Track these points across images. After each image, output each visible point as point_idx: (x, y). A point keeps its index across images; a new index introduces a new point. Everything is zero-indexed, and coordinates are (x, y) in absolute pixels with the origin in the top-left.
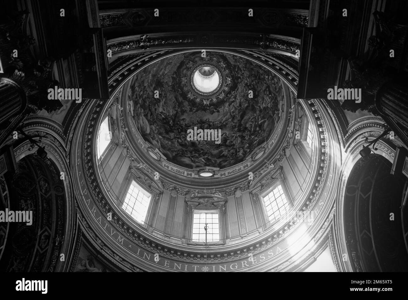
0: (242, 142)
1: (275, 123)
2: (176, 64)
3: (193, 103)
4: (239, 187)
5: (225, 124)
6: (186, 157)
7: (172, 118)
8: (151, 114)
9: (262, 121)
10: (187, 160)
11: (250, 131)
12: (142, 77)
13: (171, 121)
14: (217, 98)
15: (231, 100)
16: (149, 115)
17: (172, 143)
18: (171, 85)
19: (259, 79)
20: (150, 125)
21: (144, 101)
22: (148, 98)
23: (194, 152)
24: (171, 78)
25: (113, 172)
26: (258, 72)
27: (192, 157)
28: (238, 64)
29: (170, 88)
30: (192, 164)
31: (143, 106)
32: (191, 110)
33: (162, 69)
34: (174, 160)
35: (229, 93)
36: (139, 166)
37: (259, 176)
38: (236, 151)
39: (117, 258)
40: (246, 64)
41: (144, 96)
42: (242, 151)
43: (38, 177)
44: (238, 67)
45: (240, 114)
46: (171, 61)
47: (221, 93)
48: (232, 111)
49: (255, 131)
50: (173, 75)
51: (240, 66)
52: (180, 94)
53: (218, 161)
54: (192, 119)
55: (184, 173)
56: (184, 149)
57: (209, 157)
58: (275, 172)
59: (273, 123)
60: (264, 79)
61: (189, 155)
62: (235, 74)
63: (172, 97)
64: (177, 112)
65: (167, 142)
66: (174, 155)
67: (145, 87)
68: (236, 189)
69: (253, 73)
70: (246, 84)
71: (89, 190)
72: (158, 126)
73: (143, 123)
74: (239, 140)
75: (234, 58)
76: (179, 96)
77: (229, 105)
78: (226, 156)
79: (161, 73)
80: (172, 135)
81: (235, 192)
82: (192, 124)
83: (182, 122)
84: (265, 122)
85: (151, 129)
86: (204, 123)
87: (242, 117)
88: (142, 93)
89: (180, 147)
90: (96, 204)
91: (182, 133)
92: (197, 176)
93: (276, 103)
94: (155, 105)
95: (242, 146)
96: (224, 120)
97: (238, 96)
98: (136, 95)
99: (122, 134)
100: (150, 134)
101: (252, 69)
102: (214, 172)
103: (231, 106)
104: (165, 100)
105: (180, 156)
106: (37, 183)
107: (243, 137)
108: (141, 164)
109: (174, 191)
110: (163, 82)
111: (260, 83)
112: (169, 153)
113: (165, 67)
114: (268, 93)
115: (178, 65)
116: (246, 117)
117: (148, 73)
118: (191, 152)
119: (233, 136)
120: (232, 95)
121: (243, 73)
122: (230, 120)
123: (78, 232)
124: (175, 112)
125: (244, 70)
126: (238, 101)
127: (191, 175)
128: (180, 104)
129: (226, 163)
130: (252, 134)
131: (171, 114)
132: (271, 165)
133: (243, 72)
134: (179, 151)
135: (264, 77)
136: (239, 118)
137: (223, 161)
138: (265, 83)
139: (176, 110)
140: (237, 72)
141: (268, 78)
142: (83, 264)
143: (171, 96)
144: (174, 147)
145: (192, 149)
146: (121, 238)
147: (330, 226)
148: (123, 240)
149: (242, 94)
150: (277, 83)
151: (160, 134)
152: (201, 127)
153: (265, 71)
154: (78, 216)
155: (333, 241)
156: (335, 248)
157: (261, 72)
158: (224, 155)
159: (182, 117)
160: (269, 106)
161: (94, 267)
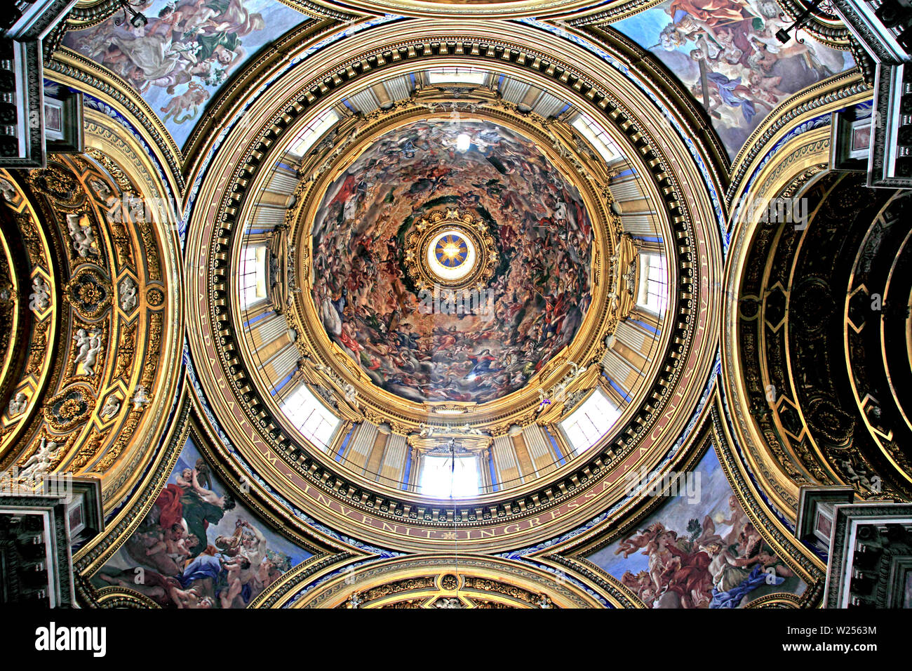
0: (519, 362)
1: (582, 315)
2: (396, 222)
4: (517, 422)
5: (485, 334)
6: (409, 386)
7: (384, 320)
8: (346, 305)
9: (558, 318)
10: (411, 392)
11: (535, 341)
12: (333, 230)
13: (383, 325)
15: (497, 292)
16: (342, 304)
17: (384, 360)
18: (385, 259)
19: (550, 244)
20: (344, 322)
21: (334, 275)
22: (341, 273)
23: (425, 381)
24: (386, 248)
26: (547, 232)
27: (422, 388)
28: (510, 223)
29: (383, 266)
30: (422, 397)
31: (331, 285)
33: (370, 226)
34: (387, 386)
35: (494, 279)
36: (318, 366)
38: (509, 377)
39: (260, 483)
40: (525, 220)
41: (335, 268)
42: (520, 375)
43: (118, 274)
44: (511, 228)
45: (515, 315)
46: (387, 214)
47: (479, 280)
48: (500, 311)
49: (543, 339)
50: (391, 241)
51: (514, 227)
52: (401, 279)
53: (474, 395)
54: (424, 326)
56: (406, 374)
57: (456, 390)
58: (590, 379)
59: (579, 315)
60: (558, 243)
61: (416, 385)
62: (505, 243)
63: (386, 283)
64: (395, 312)
65: (373, 358)
66: (386, 380)
67: (338, 251)
68: (512, 424)
69: (538, 236)
70: (526, 260)
71: (215, 341)
72: (357, 327)
73: (330, 313)
74: (514, 358)
75: (502, 213)
76: (399, 283)
77: (495, 302)
78: (489, 387)
79: (368, 234)
80: (383, 348)
81: (509, 430)
82: (422, 334)
83: (403, 329)
84: (561, 320)
85: (344, 329)
86: (445, 333)
87: (519, 319)
88: (330, 260)
89: (399, 371)
90: (226, 374)
91: (404, 348)
93: (583, 280)
94: (353, 290)
95: (521, 367)
96: (484, 327)
97: (510, 284)
98: (321, 259)
100: (341, 336)
101: (536, 229)
102: (465, 408)
103: (498, 303)
104: (374, 286)
105: (398, 383)
106: (116, 288)
107: (521, 354)
108: (321, 365)
109: (385, 427)
110: (371, 252)
111: (551, 252)
112: (376, 375)
113: (377, 223)
114: (566, 267)
115: (401, 223)
116: (526, 320)
117: (345, 226)
118: (420, 381)
119: (503, 354)
120: (499, 284)
121: (520, 240)
122: (496, 328)
124: (391, 311)
125: (521, 234)
126: (510, 293)
128: (401, 298)
129: (488, 397)
130: (539, 346)
131: (384, 313)
133: (519, 237)
134: (395, 375)
135: (559, 238)
136: (513, 322)
137: (482, 394)
138: (561, 250)
139: (392, 307)
140: (508, 239)
141: (567, 237)
142: (186, 475)
143: (385, 281)
144: (388, 368)
145: (421, 375)
146: (272, 456)
147: (713, 400)
148: (275, 460)
149: (519, 279)
150: (584, 240)
151: (361, 342)
152: (439, 340)
153: (560, 227)
154: (187, 372)
155: (721, 426)
156: (726, 440)
157: (552, 229)
158: (484, 386)
159: (404, 322)
160: (570, 290)
161: (210, 488)
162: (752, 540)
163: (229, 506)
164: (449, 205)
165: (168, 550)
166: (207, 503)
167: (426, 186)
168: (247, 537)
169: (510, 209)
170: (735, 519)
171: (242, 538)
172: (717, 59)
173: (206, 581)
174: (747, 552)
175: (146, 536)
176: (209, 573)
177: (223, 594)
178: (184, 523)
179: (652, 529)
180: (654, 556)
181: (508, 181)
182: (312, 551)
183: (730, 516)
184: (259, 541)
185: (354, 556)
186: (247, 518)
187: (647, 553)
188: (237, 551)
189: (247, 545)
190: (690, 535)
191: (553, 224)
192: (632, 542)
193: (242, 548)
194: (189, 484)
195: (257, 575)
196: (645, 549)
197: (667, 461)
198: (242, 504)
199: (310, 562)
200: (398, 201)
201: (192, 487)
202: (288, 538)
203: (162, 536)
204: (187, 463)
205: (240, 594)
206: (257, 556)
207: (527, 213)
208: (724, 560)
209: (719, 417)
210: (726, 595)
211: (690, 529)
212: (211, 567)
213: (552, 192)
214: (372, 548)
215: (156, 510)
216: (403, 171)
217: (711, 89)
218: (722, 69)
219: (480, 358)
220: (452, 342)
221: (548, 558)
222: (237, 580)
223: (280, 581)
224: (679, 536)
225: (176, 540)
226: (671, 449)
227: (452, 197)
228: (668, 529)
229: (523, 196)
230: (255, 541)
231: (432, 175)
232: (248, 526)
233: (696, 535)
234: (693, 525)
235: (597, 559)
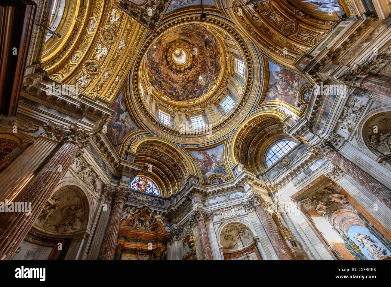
0: (183, 94)
3: (168, 63)
5: (178, 82)
6: (156, 85)
8: (150, 55)
10: (156, 87)
11: (189, 91)
13: (155, 65)
14: (180, 68)
15: (185, 73)
17: (152, 75)
18: (164, 47)
19: (204, 71)
24: (166, 44)
26: (206, 68)
27: (159, 87)
28: (199, 59)
29: (163, 49)
30: (158, 90)
32: (165, 66)
35: (186, 69)
37: (192, 110)
38: (179, 96)
42: (182, 97)
45: (187, 81)
46: (172, 36)
47: (183, 67)
48: (184, 78)
49: (191, 92)
50: (168, 43)
51: (199, 61)
56: (156, 82)
58: (200, 111)
59: (202, 93)
60: (207, 73)
62: (194, 63)
65: (150, 73)
66: (152, 81)
68: (179, 110)
69: (203, 67)
70: (196, 70)
72: (150, 62)
74: (182, 92)
75: (198, 55)
76: (164, 55)
77: (183, 75)
78: (174, 96)
80: (153, 71)
83: (159, 68)
84: (197, 90)
85: (147, 61)
86: (169, 75)
87: (187, 83)
89: (155, 80)
91: (158, 74)
92: (160, 96)
93: (208, 86)
96: (178, 80)
97: (190, 73)
101: (204, 65)
102: (168, 99)
104: (158, 53)
105: (154, 83)
106: (119, 41)
107: (184, 92)
110: (162, 43)
112: (150, 78)
113: (168, 36)
115: (173, 40)
116: (189, 84)
118: (159, 85)
119: (180, 89)
120: (187, 71)
121: (198, 65)
122: (181, 82)
123: (125, 83)
124: (159, 62)
126: (188, 76)
128: (162, 60)
129: (174, 98)
130: (189, 93)
131: (157, 61)
132: (199, 107)
136: (185, 83)
140: (196, 62)
141: (210, 73)
142: (119, 100)
143: (161, 53)
144: (153, 78)
145: (159, 83)
147: (228, 137)
149: (192, 73)
150: (213, 77)
151: (149, 67)
152: (166, 77)
153: (210, 70)
154: (129, 74)
155: (227, 142)
156: (226, 145)
157: (207, 68)
158: (173, 95)
159: (160, 67)
160: (203, 85)
161: (123, 105)
162: (222, 163)
163: (125, 111)
164: (187, 44)
166: (121, 109)
167: (185, 35)
169: (201, 56)
170: (221, 159)
171: (126, 120)
172: (279, 84)
173: (118, 128)
174: (220, 165)
177: (121, 132)
178: (116, 113)
179: (205, 152)
180: (203, 157)
181: (205, 50)
182: (139, 128)
183: (220, 157)
184: (129, 121)
185: (147, 132)
186: (128, 115)
188: (125, 123)
189: (127, 122)
191: (208, 67)
192: (200, 152)
195: (127, 129)
196: (202, 155)
198: (128, 111)
199: (138, 130)
200: (176, 34)
201: (119, 104)
206: (128, 125)
207: (204, 60)
208: (216, 164)
210: (214, 170)
211: (212, 156)
212: (119, 125)
213: (214, 61)
214: (151, 131)
216: (183, 28)
219: (174, 87)
220: (169, 79)
222: (124, 130)
223: (132, 132)
224: (209, 156)
226: (216, 140)
227: (190, 43)
228: (208, 153)
229: (206, 56)
231: (189, 34)
232: (128, 117)
234: (213, 155)
235: (193, 152)
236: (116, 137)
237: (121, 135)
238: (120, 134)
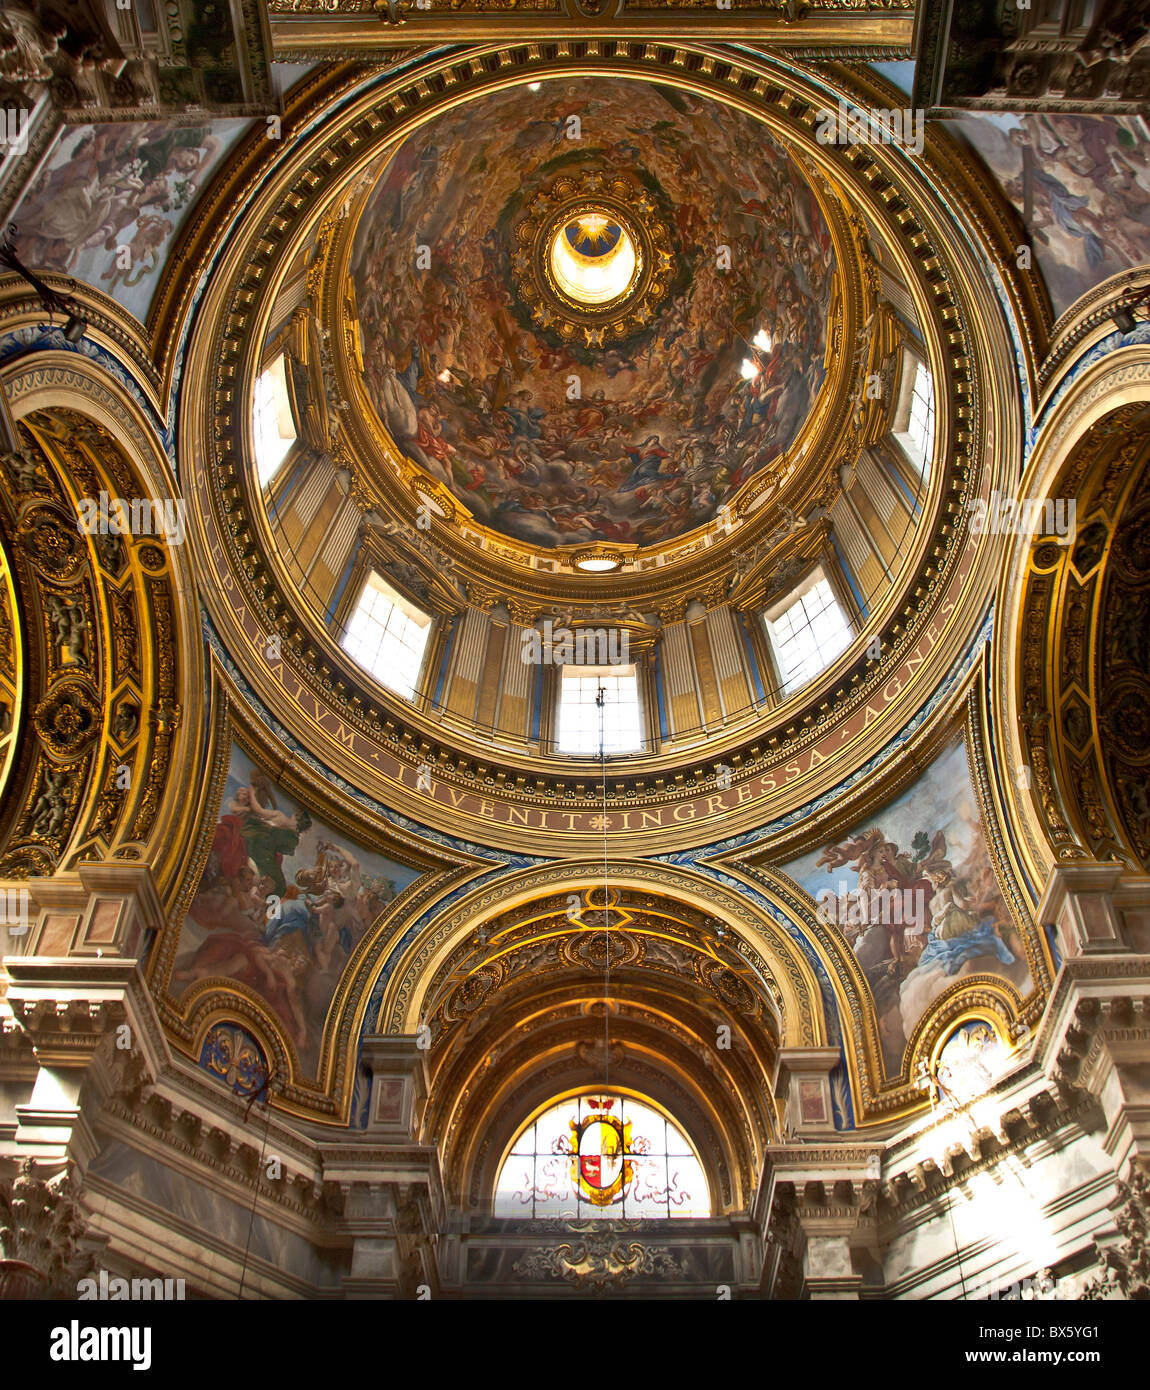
0: (707, 464)
1: (809, 395)
2: (493, 205)
3: (550, 341)
4: (699, 595)
5: (652, 406)
6: (532, 512)
7: (486, 389)
8: (421, 374)
9: (770, 392)
10: (535, 524)
11: (733, 427)
12: (385, 244)
13: (484, 399)
14: (628, 323)
15: (672, 328)
16: (413, 375)
17: (490, 468)
18: (479, 275)
19: (762, 250)
20: (419, 408)
21: (396, 325)
22: (406, 317)
23: (556, 500)
24: (479, 254)
25: (309, 539)
26: (759, 227)
27: (553, 513)
28: (695, 201)
29: (476, 288)
30: (554, 534)
31: (392, 346)
32: (545, 364)
33: (449, 220)
34: (498, 521)
35: (667, 303)
36: (390, 529)
37: (761, 557)
38: (689, 493)
39: (339, 785)
40: (721, 199)
41: (396, 311)
42: (706, 491)
44: (696, 211)
45: (701, 373)
46: (478, 192)
47: (641, 305)
48: (676, 363)
49: (747, 426)
50: (487, 241)
51: (701, 208)
52: (509, 308)
53: (634, 524)
54: (551, 393)
55: (528, 562)
56: (527, 489)
57: (606, 515)
58: (811, 541)
59: (804, 394)
60: (776, 250)
61: (543, 508)
62: (686, 238)
63: (484, 320)
64: (501, 371)
65: (472, 465)
66: (496, 506)
67: (398, 279)
68: (690, 601)
69: (743, 231)
70: (722, 272)
71: (240, 578)
72: (443, 413)
73: (396, 398)
74: (698, 457)
75: (680, 182)
76: (506, 315)
77: (667, 346)
78: (659, 509)
79: (447, 234)
80: (488, 442)
81: (686, 610)
82: (548, 409)
83: (517, 402)
84: (778, 393)
85: (421, 421)
86: (586, 405)
87: (708, 383)
88: (387, 299)
89: (513, 483)
90: (264, 624)
91: (520, 438)
92: (569, 570)
93: (814, 328)
94: (430, 344)
95: (708, 475)
96: (650, 394)
97: (693, 313)
98: (371, 303)
99: (331, 420)
100: (418, 438)
101: (740, 217)
102: (621, 556)
103: (673, 348)
104: (463, 328)
105: (515, 509)
107: (709, 449)
108: (394, 523)
109: (500, 611)
110: (454, 268)
111: (764, 264)
112: (479, 499)
113: (461, 212)
114: (789, 297)
115: (502, 206)
116: (719, 383)
117: (405, 230)
118: (548, 500)
119: (680, 447)
120: (675, 313)
121: (711, 234)
122: (670, 394)
123: (218, 701)
124: (494, 370)
125: (714, 224)
126: (693, 331)
127: (550, 566)
128: (511, 343)
129: (657, 531)
130: (739, 438)
131: (484, 376)
132: (796, 520)
133: (710, 229)
134: (509, 494)
135: (778, 243)
136: (697, 387)
137: (647, 524)
138: (781, 264)
139: (497, 363)
140: (691, 230)
141: (791, 243)
142: (241, 797)
143: (481, 315)
144: (496, 481)
145: (550, 488)
146: (348, 732)
147: (973, 680)
148: (352, 736)
149: (708, 306)
150: (819, 258)
151: (451, 439)
152: (578, 419)
153: (781, 223)
154: (213, 651)
155: (980, 723)
156: (982, 745)
157: (767, 224)
158: (650, 507)
159: (519, 388)
160: (792, 341)
161: (275, 807)
162: (990, 892)
163: (304, 826)
164: (587, 166)
165: (241, 907)
166: (275, 829)
167: (543, 134)
168: (334, 863)
169: (694, 177)
170: (974, 858)
171: (328, 866)
172: (1053, 156)
173: (295, 934)
174: (980, 893)
175: (209, 894)
176: (296, 924)
177: (318, 947)
178: (252, 863)
179: (868, 837)
180: (865, 874)
181: (691, 127)
184: (349, 866)
185: (476, 869)
186: (330, 837)
187: (857, 869)
188: (326, 885)
189: (336, 874)
190: (914, 853)
191: (768, 213)
192: (839, 851)
193: (330, 880)
194: (247, 809)
195: (355, 913)
196: (855, 863)
197: (900, 743)
198: (321, 820)
200: (494, 168)
201: (252, 812)
202: (388, 855)
203: (229, 890)
204: (238, 779)
205: (338, 943)
206: (351, 887)
207: (723, 186)
208: (949, 897)
209: (979, 708)
210: (945, 946)
211: (915, 844)
212: (297, 915)
213: (767, 158)
214: (498, 854)
215: (214, 858)
216: (500, 114)
217: (1037, 196)
218: (1058, 172)
219: (644, 451)
220: (598, 422)
221: (729, 865)
222: (332, 925)
223: (385, 917)
224: (900, 852)
225: (247, 890)
226: (906, 726)
227: (592, 151)
228: (888, 839)
229: (718, 156)
230: (345, 866)
231: (552, 115)
232: (333, 849)
233: (921, 855)
234: (920, 840)
235: (793, 870)
236: (292, 983)
237: (324, 959)
238: (314, 956)
